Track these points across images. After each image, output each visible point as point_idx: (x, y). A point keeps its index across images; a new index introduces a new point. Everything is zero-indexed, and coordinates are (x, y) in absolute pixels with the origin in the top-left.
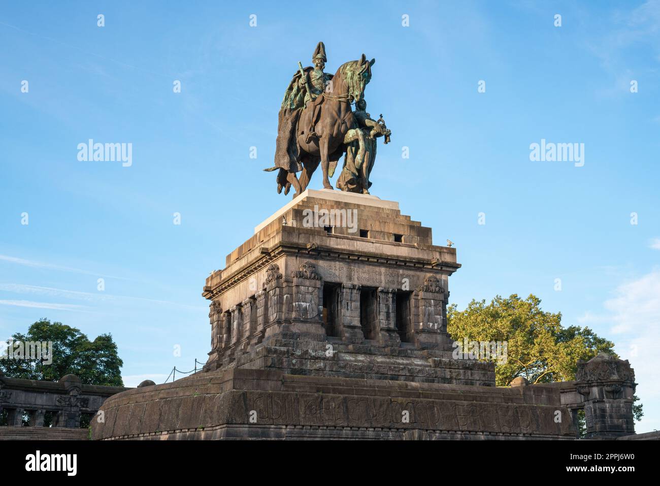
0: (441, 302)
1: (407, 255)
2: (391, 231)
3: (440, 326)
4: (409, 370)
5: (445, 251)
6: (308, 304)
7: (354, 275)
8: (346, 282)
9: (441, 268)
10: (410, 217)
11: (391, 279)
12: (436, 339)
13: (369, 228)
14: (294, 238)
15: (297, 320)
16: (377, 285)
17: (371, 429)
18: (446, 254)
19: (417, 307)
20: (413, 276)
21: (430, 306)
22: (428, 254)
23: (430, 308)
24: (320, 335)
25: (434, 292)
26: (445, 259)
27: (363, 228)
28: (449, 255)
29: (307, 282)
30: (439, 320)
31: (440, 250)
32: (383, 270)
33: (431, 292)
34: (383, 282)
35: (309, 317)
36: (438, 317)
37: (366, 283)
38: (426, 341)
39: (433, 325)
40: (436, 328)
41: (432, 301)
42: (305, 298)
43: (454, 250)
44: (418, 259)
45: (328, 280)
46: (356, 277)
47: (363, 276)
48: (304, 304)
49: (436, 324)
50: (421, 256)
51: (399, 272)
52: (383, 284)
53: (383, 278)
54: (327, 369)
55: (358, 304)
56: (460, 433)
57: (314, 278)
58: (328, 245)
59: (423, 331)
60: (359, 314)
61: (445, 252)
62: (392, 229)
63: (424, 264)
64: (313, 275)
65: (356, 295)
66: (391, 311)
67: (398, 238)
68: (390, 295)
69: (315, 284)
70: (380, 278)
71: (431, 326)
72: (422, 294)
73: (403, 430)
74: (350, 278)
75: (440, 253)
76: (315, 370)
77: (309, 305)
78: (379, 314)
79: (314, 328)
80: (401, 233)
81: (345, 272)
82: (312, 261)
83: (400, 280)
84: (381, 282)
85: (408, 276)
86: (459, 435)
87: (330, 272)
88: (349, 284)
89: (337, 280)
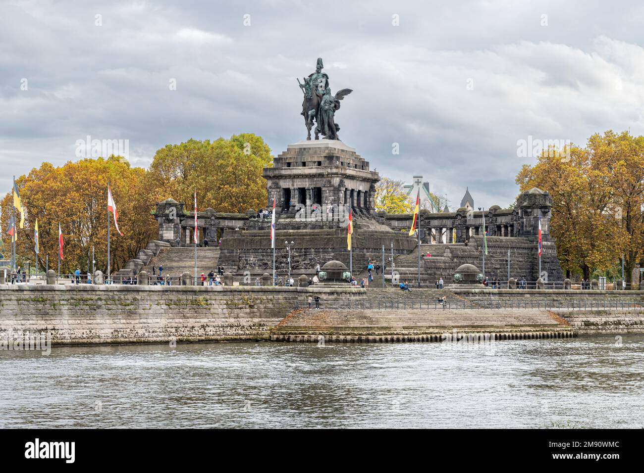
2: (316, 160)
4: (305, 224)
8: (291, 188)
9: (331, 175)
11: (310, 183)
13: (306, 161)
14: (268, 173)
16: (304, 186)
18: (334, 169)
19: (323, 194)
22: (326, 170)
23: (326, 194)
27: (303, 161)
29: (274, 190)
30: (330, 200)
32: (307, 180)
33: (326, 187)
37: (300, 187)
41: (327, 191)
45: (284, 187)
47: (299, 184)
48: (273, 199)
50: (322, 171)
51: (314, 180)
52: (307, 186)
53: (307, 183)
55: (298, 196)
57: (278, 188)
58: (281, 173)
62: (316, 159)
63: (323, 175)
65: (297, 192)
67: (319, 163)
68: (311, 190)
69: (278, 190)
70: (306, 184)
72: (323, 189)
74: (293, 185)
75: (331, 169)
78: (306, 199)
80: (320, 160)
81: (291, 183)
82: (277, 180)
83: (315, 183)
84: (306, 185)
85: (318, 181)
86: (303, 250)
87: (284, 184)
88: (293, 188)
89: (288, 187)
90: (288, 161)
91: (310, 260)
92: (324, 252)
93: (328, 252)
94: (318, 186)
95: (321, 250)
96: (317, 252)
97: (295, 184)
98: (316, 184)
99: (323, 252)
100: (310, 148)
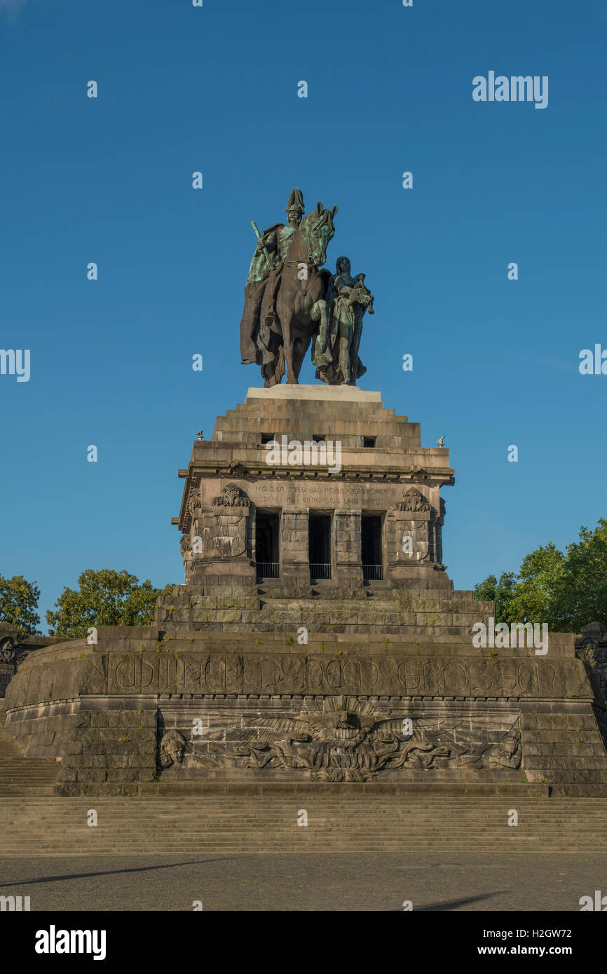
0: (426, 522)
1: (374, 464)
2: (360, 433)
3: (425, 555)
5: (432, 452)
6: (231, 538)
7: (298, 496)
8: (286, 506)
9: (426, 477)
10: (394, 411)
11: (352, 497)
12: (418, 573)
13: (326, 432)
14: (211, 456)
15: (216, 559)
16: (332, 506)
17: (275, 697)
18: (433, 457)
19: (392, 532)
20: (385, 491)
21: (410, 528)
22: (405, 459)
24: (247, 577)
25: (415, 511)
26: (432, 464)
27: (317, 433)
28: (438, 458)
29: (229, 510)
30: (423, 548)
31: (426, 453)
32: (340, 485)
33: (410, 510)
34: (341, 501)
35: (233, 555)
36: (423, 543)
37: (315, 505)
38: (403, 576)
39: (414, 556)
40: (418, 559)
41: (413, 522)
42: (227, 531)
43: (447, 450)
44: (390, 468)
45: (262, 505)
46: (301, 498)
47: (312, 496)
48: (226, 539)
49: (418, 553)
50: (394, 463)
51: (365, 486)
53: (340, 496)
54: (244, 620)
55: (306, 533)
56: (408, 698)
57: (239, 504)
58: (258, 460)
59: (399, 563)
60: (308, 547)
61: (432, 455)
62: (361, 430)
63: (399, 474)
64: (236, 500)
65: (302, 522)
66: (352, 540)
67: (370, 442)
68: (352, 519)
69: (241, 512)
70: (336, 498)
71: (410, 556)
72: (398, 514)
73: (322, 697)
74: (292, 500)
75: (424, 455)
76: (226, 622)
77: (233, 540)
78: (336, 545)
79: (239, 568)
80: (375, 434)
81: (286, 492)
82: (237, 482)
83: (366, 497)
84: (337, 502)
85: (378, 491)
86: (406, 702)
87: (264, 494)
88: (292, 508)
89: (275, 504)
90: (265, 430)
91: (431, 736)
92: (482, 710)
93: (497, 710)
94: (376, 507)
95: (473, 704)
96: (458, 705)
97: (300, 497)
98: (370, 501)
99: (479, 708)
100: (321, 403)
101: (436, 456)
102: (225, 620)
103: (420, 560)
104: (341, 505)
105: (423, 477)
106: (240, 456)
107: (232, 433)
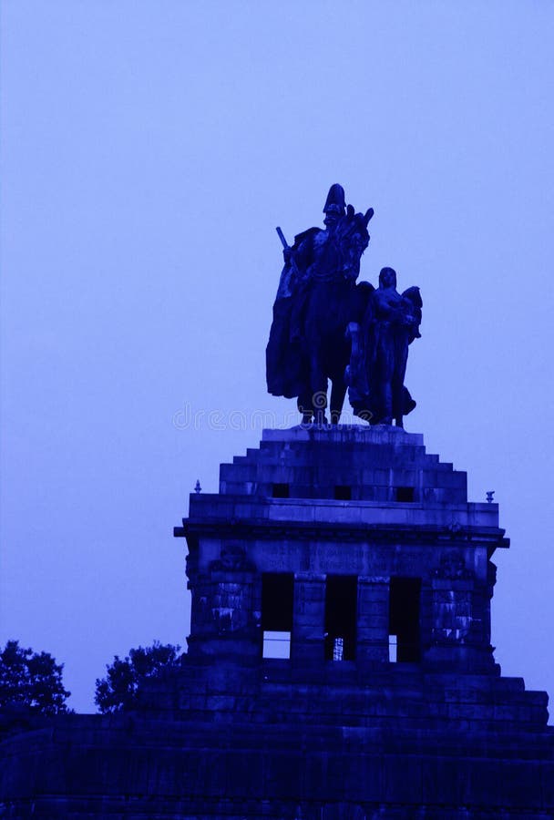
0: (469, 595)
2: (390, 484)
3: (466, 633)
5: (477, 507)
6: (231, 610)
7: (314, 559)
8: (299, 573)
9: (469, 538)
10: (437, 456)
11: (379, 562)
12: (457, 655)
13: (351, 482)
14: (209, 511)
15: (211, 636)
16: (354, 571)
18: (481, 514)
19: (427, 604)
20: (420, 555)
21: (449, 601)
22: (444, 517)
23: (447, 605)
25: (455, 579)
26: (477, 521)
27: (339, 484)
29: (229, 577)
30: (464, 624)
31: (471, 509)
32: (365, 548)
33: (449, 578)
34: (366, 566)
35: (232, 631)
36: (464, 619)
37: (334, 571)
38: (438, 659)
39: (453, 633)
40: (458, 637)
41: (452, 593)
42: (227, 601)
43: (496, 506)
44: (426, 526)
45: (270, 569)
47: (330, 560)
48: (224, 612)
49: (458, 631)
50: (431, 521)
51: (395, 549)
53: (364, 561)
55: (322, 605)
57: (241, 569)
58: (265, 516)
61: (480, 512)
62: (394, 480)
63: (436, 534)
64: (238, 565)
66: (378, 613)
69: (243, 579)
70: (362, 562)
71: (448, 633)
72: (434, 583)
74: (306, 565)
75: (468, 512)
76: (218, 710)
77: (234, 612)
78: (359, 619)
79: (240, 646)
80: (410, 485)
81: (299, 557)
82: (241, 544)
83: (396, 562)
84: (360, 567)
87: (270, 558)
88: (306, 575)
89: (285, 569)
90: (278, 479)
94: (409, 573)
97: (316, 561)
98: (402, 566)
101: (482, 512)
102: (216, 708)
103: (460, 639)
104: (365, 570)
105: (466, 539)
106: (243, 512)
107: (238, 484)
